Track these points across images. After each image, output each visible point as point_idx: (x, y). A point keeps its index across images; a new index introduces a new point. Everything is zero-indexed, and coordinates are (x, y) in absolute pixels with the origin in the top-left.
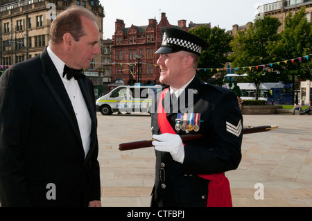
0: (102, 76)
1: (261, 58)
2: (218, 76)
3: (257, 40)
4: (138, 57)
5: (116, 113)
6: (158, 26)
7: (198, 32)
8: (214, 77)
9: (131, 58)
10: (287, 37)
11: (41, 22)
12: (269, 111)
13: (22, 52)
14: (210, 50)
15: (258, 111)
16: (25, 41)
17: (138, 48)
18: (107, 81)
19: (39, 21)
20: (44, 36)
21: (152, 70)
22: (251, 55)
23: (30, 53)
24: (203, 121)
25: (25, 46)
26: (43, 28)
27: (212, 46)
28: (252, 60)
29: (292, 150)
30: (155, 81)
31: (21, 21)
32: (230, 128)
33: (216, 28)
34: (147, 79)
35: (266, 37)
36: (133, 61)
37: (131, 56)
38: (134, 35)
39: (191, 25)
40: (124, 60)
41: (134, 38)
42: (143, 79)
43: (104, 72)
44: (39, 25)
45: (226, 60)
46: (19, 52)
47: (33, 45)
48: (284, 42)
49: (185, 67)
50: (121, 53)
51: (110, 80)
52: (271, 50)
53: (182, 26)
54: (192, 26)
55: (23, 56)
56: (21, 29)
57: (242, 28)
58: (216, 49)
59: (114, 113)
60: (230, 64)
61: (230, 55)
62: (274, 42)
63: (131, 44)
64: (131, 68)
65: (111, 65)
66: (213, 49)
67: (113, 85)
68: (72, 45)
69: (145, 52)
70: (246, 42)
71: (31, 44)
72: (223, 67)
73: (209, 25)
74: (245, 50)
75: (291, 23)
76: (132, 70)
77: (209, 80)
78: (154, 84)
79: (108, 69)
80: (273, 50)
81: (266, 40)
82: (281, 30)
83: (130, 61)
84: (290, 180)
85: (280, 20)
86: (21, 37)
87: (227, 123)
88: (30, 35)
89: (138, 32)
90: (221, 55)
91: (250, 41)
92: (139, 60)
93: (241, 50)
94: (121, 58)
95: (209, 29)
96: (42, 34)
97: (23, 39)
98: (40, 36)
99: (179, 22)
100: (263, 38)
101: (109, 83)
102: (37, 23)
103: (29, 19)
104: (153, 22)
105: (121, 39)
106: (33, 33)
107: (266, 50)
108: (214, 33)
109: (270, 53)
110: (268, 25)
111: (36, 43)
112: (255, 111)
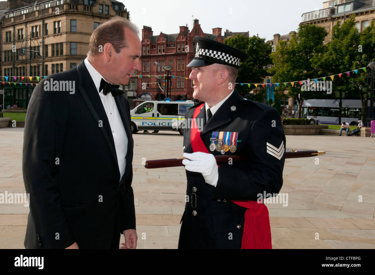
0: (126, 89)
1: (305, 72)
2: (257, 91)
3: (301, 52)
4: (168, 69)
5: (142, 132)
6: (190, 34)
7: (235, 42)
8: (252, 92)
9: (159, 70)
10: (334, 49)
11: (59, 28)
12: (313, 131)
13: (37, 62)
14: (248, 62)
15: (301, 131)
16: (41, 49)
17: (167, 59)
18: (132, 96)
19: (57, 27)
20: (62, 44)
21: (183, 84)
22: (294, 68)
23: (46, 63)
24: (240, 141)
25: (41, 54)
26: (61, 35)
27: (250, 58)
28: (295, 74)
29: (338, 175)
30: (186, 96)
31: (36, 26)
32: (271, 150)
33: (255, 38)
34: (177, 94)
35: (311, 48)
36: (162, 73)
37: (159, 68)
38: (163, 44)
39: (227, 33)
40: (151, 73)
41: (162, 48)
42: (172, 94)
43: (129, 85)
44: (57, 32)
45: (265, 74)
46: (34, 62)
47: (50, 54)
48: (331, 54)
49: (219, 81)
50: (148, 64)
51: (135, 94)
52: (316, 63)
53: (217, 34)
54: (228, 35)
55: (39, 66)
56: (37, 36)
57: (284, 37)
58: (255, 61)
59: (139, 132)
60: (270, 77)
61: (270, 68)
62: (320, 54)
63: (159, 54)
64: (159, 81)
65: (137, 78)
66: (251, 61)
67: (139, 99)
68: (112, 56)
69: (175, 63)
70: (289, 53)
71: (47, 53)
72: (261, 81)
73: (247, 34)
74: (287, 62)
75: (340, 33)
76: (160, 84)
77: (247, 95)
78: (185, 100)
79: (133, 82)
80: (319, 63)
81: (311, 52)
82: (328, 40)
83: (158, 73)
84: (336, 208)
85: (327, 30)
86: (37, 45)
87: (268, 144)
88: (46, 43)
89: (167, 41)
90: (261, 68)
91: (293, 53)
92: (168, 72)
93: (282, 62)
94: (148, 69)
95: (248, 38)
96: (59, 41)
97: (39, 47)
98: (57, 44)
99: (214, 30)
100: (307, 49)
101: (134, 97)
102: (55, 29)
103: (45, 25)
104: (184, 29)
105: (148, 48)
106: (49, 41)
107: (311, 63)
108: (253, 43)
109: (315, 67)
110: (313, 35)
111: (53, 52)
112: (297, 131)
